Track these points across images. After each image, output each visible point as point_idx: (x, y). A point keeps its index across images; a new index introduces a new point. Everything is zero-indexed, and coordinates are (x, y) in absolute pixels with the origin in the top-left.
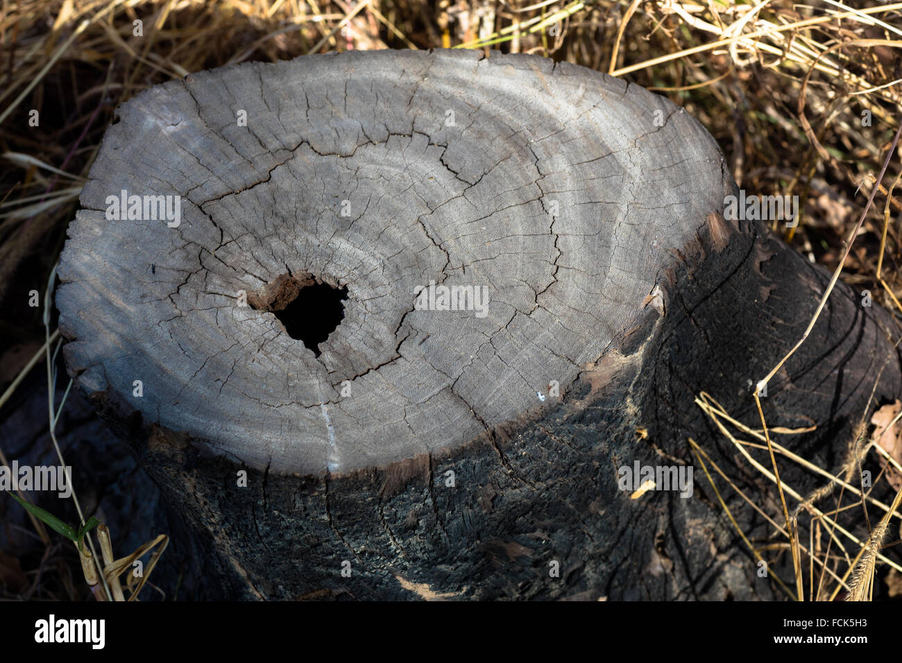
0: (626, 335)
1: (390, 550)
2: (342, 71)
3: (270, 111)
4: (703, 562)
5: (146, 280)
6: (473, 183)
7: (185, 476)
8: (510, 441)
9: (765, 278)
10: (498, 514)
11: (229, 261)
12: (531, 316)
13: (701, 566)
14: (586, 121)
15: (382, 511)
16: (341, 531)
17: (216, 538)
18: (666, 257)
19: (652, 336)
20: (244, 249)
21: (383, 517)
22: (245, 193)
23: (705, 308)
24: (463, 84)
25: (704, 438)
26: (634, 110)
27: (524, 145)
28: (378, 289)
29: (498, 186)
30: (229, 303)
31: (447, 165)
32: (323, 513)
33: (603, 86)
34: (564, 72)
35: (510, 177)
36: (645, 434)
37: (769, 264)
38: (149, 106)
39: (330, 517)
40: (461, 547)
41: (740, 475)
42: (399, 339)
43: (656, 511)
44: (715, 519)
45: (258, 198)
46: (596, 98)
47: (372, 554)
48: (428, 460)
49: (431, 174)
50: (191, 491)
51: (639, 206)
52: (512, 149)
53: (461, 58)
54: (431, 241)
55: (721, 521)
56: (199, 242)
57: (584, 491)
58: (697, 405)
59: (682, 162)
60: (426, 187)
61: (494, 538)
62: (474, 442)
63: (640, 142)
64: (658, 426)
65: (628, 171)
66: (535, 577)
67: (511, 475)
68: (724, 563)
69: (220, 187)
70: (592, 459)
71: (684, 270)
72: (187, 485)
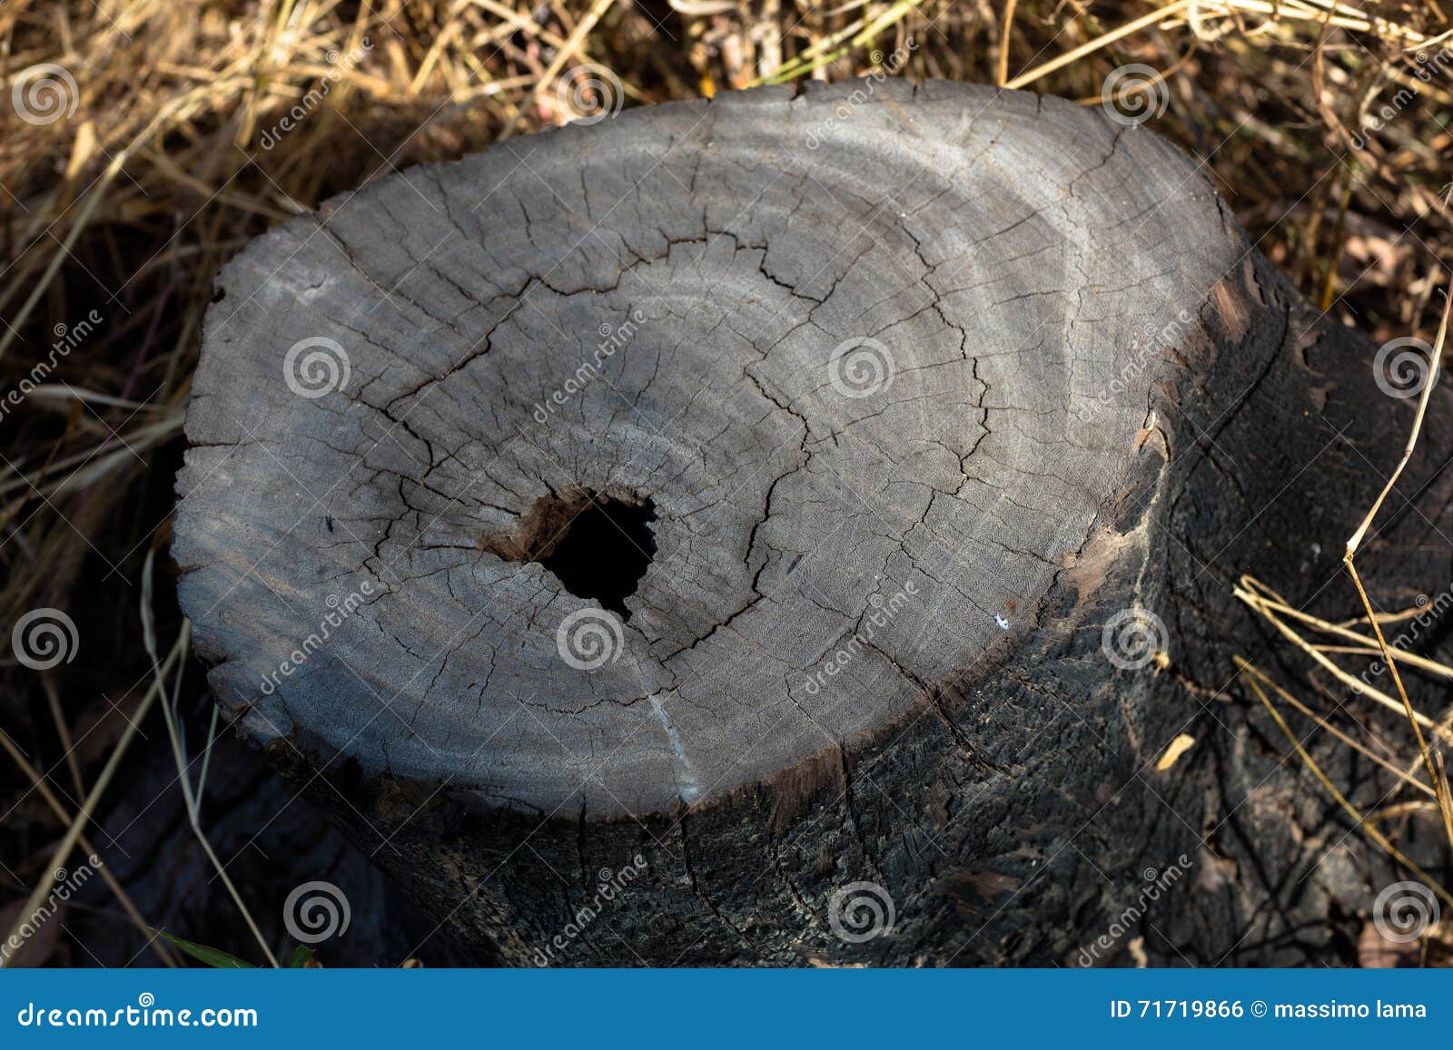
0: (1119, 500)
1: (795, 917)
2: (572, 155)
3: (467, 238)
4: (1285, 854)
5: (321, 544)
6: (822, 299)
7: (444, 852)
8: (964, 703)
9: (1314, 373)
10: (958, 829)
11: (450, 489)
12: (960, 495)
13: (1283, 863)
14: (984, 168)
15: (776, 855)
16: (712, 898)
17: (503, 949)
18: (1159, 364)
19: (1158, 495)
20: (471, 467)
21: (778, 863)
22: (455, 376)
23: (1229, 438)
24: (772, 142)
25: (1257, 651)
26: (1058, 139)
27: (891, 223)
28: (702, 494)
29: (863, 297)
30: (464, 559)
31: (773, 277)
32: (682, 874)
33: (1000, 108)
34: (933, 96)
35: (880, 279)
36: (1164, 660)
37: (1316, 350)
38: (268, 264)
39: (693, 878)
40: (908, 893)
41: (1321, 703)
42: (755, 568)
43: (1199, 784)
44: (1292, 782)
45: (476, 380)
46: (993, 128)
47: (766, 929)
48: (840, 755)
49: (752, 296)
50: (455, 876)
51: (1097, 289)
52: (871, 234)
53: (761, 101)
54: (772, 403)
55: (1303, 784)
56: (395, 467)
57: (1085, 769)
58: (1239, 600)
59: (1152, 207)
60: (748, 318)
61: (955, 869)
62: (908, 713)
63: (1077, 189)
64: (1183, 644)
65: (1068, 236)
66: (1026, 923)
67: (972, 759)
68: (1317, 853)
69: (411, 375)
70: (1093, 713)
71: (1189, 380)
72: (449, 866)
